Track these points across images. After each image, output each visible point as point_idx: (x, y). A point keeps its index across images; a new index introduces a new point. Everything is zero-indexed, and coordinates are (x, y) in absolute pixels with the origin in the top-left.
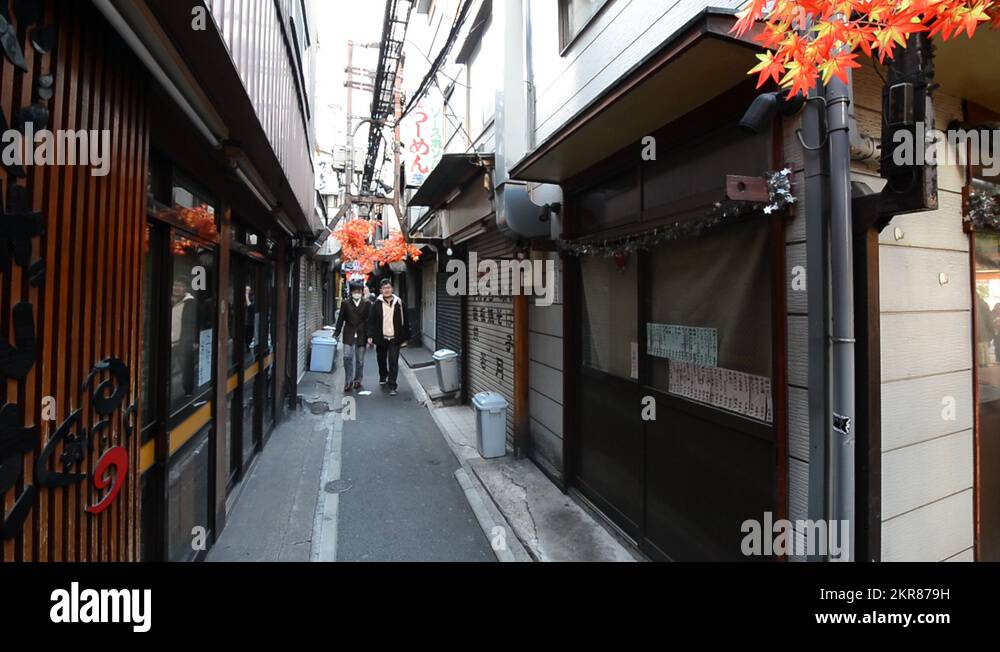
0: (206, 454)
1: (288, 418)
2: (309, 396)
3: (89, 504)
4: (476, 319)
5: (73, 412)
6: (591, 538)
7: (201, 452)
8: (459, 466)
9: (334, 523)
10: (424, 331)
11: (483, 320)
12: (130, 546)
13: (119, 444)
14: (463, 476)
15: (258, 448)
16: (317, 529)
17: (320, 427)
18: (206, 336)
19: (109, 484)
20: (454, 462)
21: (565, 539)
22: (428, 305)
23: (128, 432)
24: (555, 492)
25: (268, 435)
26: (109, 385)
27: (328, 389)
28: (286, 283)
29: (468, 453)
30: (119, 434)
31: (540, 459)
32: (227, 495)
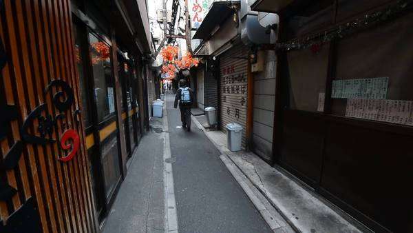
0: (116, 148)
1: (147, 135)
2: (155, 126)
3: (60, 156)
4: (224, 92)
5: (41, 104)
6: (289, 186)
7: (115, 146)
8: (221, 154)
9: (171, 175)
10: (198, 101)
11: (229, 93)
12: (86, 179)
13: (73, 128)
14: (223, 158)
15: (137, 145)
16: (165, 176)
17: (161, 137)
18: (110, 90)
19: (71, 148)
20: (219, 153)
21: (277, 186)
22: (200, 90)
23: (77, 123)
24: (267, 166)
25: (140, 140)
26: (62, 94)
27: (161, 123)
28: (141, 77)
29: (224, 149)
30: (72, 123)
31: (259, 152)
32: (127, 162)
